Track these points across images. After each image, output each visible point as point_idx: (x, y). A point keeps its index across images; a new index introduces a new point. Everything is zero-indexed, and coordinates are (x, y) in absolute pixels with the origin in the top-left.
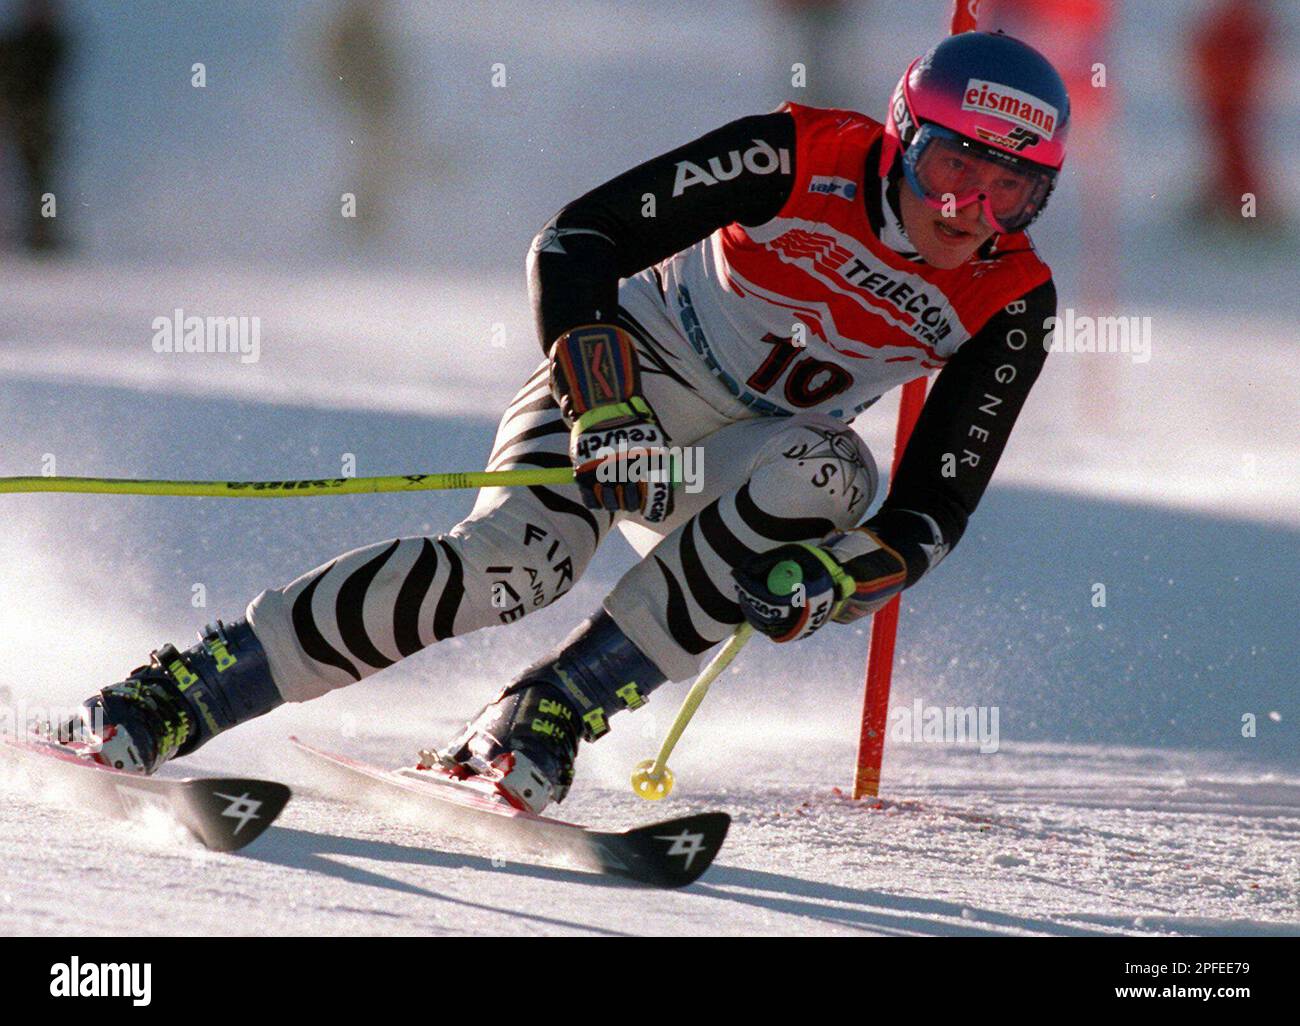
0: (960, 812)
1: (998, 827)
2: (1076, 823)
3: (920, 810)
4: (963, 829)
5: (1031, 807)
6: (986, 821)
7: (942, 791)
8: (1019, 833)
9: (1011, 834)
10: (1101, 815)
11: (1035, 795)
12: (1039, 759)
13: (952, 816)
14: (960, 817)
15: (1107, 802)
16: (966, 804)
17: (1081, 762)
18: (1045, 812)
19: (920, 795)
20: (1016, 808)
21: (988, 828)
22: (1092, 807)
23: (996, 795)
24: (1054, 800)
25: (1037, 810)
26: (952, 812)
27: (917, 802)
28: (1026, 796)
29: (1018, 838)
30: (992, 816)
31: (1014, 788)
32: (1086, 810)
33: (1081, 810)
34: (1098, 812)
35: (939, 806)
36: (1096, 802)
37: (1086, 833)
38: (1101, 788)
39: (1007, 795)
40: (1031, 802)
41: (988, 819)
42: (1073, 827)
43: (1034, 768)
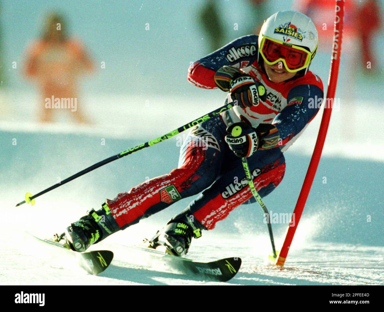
0: (308, 270)
1: (321, 275)
2: (347, 273)
3: (295, 270)
4: (309, 276)
5: (332, 268)
6: (317, 273)
7: (301, 264)
8: (328, 277)
9: (326, 277)
10: (355, 271)
11: (333, 264)
12: (334, 252)
13: (306, 272)
14: (308, 272)
15: (357, 266)
16: (310, 268)
17: (348, 253)
18: (337, 270)
19: (295, 265)
20: (327, 268)
21: (318, 276)
22: (352, 268)
23: (320, 264)
24: (340, 266)
25: (334, 269)
26: (306, 270)
27: (294, 268)
28: (330, 264)
29: (328, 278)
30: (319, 272)
31: (326, 262)
32: (351, 269)
33: (349, 269)
34: (355, 269)
35: (301, 269)
36: (354, 266)
37: (351, 277)
38: (356, 261)
39: (324, 265)
40: (332, 267)
41: (318, 272)
42: (346, 275)
43: (332, 255)
